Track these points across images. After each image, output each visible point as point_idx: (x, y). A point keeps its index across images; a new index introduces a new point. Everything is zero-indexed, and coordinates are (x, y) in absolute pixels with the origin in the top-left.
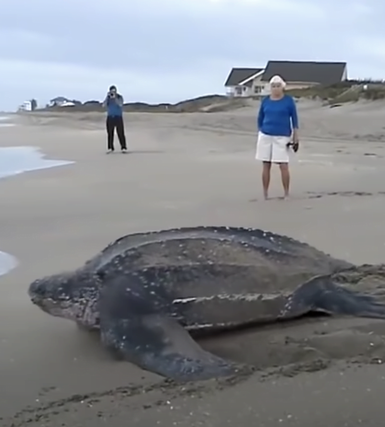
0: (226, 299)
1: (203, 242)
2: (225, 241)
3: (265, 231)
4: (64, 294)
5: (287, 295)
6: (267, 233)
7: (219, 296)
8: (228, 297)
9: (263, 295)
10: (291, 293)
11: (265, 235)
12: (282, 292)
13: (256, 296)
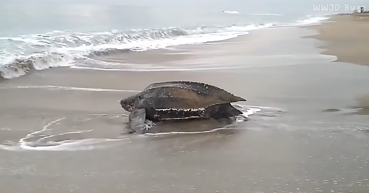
0: (175, 110)
1: (173, 88)
2: (183, 88)
3: (205, 84)
4: (133, 103)
5: (202, 110)
6: (206, 85)
7: (173, 109)
8: (176, 109)
9: (192, 109)
10: (204, 109)
11: (205, 85)
12: (199, 109)
13: (188, 110)
